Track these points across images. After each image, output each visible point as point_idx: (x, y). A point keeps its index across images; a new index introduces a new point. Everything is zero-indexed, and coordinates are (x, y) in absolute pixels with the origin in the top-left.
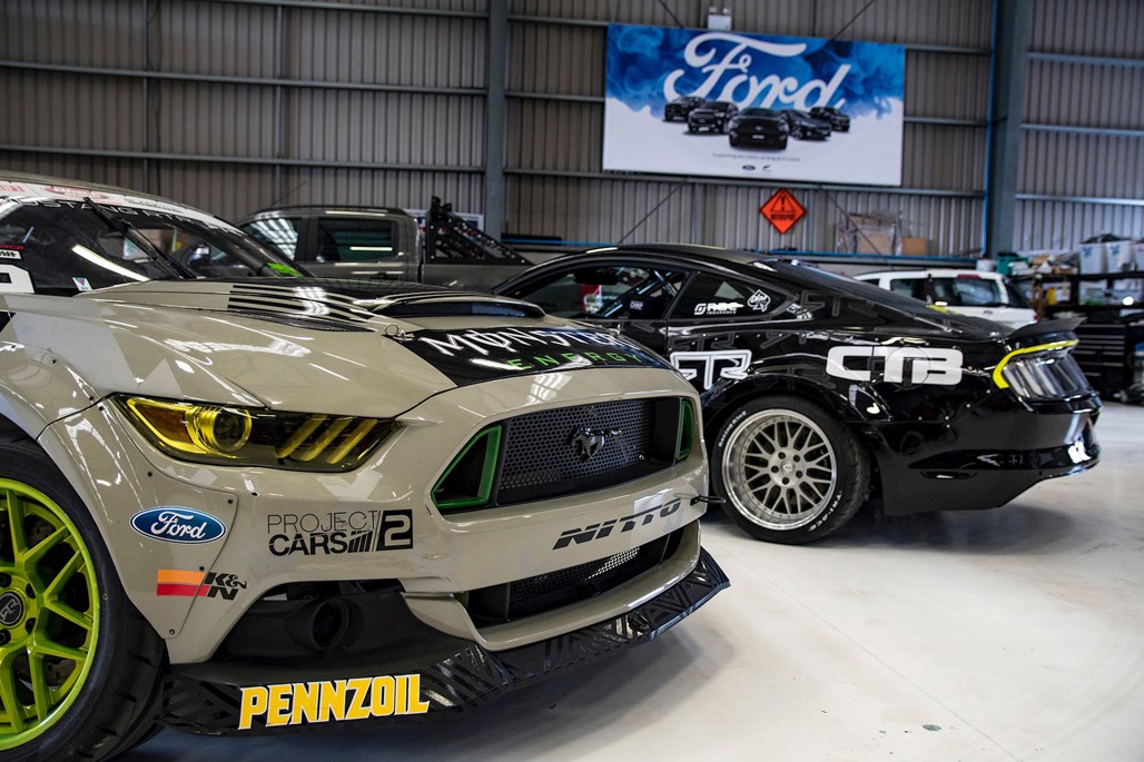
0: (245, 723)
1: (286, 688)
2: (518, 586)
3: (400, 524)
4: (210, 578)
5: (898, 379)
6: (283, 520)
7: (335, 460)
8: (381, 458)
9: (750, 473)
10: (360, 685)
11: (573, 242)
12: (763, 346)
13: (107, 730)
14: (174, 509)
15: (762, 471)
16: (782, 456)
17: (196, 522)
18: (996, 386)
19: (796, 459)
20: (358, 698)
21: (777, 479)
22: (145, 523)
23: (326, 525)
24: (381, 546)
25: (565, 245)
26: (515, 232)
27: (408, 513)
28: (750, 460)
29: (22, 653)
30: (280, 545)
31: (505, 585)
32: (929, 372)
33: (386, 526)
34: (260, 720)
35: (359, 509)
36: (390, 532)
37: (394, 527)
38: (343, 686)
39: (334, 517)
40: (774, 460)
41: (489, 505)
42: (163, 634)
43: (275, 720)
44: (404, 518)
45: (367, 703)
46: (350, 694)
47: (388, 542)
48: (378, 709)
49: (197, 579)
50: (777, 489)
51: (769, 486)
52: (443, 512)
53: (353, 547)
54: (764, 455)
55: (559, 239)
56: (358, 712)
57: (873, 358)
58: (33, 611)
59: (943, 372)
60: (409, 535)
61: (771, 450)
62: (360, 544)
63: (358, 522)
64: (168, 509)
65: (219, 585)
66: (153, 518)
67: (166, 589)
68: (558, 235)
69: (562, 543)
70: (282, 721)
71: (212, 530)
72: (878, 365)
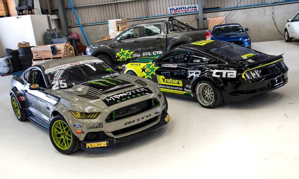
0: (87, 147)
1: (91, 144)
2: (121, 130)
3: (101, 125)
4: (82, 132)
5: (225, 77)
6: (88, 125)
7: (94, 117)
8: (99, 117)
9: (203, 94)
10: (99, 143)
11: (224, 8)
12: (203, 70)
13: (74, 148)
14: (77, 124)
15: (204, 94)
16: (207, 91)
17: (79, 126)
18: (242, 78)
19: (210, 92)
20: (99, 145)
21: (207, 96)
22: (74, 126)
23: (92, 125)
24: (99, 127)
25: (221, 9)
26: (207, 8)
27: (102, 123)
28: (203, 92)
29: (66, 139)
30: (88, 128)
31: (119, 130)
32: (230, 75)
33: (99, 125)
34: (88, 147)
35: (96, 123)
36: (100, 126)
37: (100, 125)
38: (97, 143)
39: (93, 124)
40: (206, 92)
41: (115, 120)
42: (78, 138)
43: (90, 147)
44: (102, 124)
45: (100, 145)
46: (98, 144)
47: (100, 127)
48: (101, 146)
49: (80, 132)
50: (207, 98)
51: (206, 97)
52: (106, 122)
53: (96, 128)
54: (204, 91)
55: (219, 8)
56: (99, 146)
57: (221, 72)
58: (66, 135)
59: (233, 75)
60: (102, 126)
61: (205, 90)
62: (97, 127)
63: (96, 125)
64: (76, 124)
65: (83, 132)
66: (75, 125)
67: (77, 133)
68: (219, 7)
69: (126, 124)
70: (91, 147)
71: (81, 127)
72: (221, 74)
